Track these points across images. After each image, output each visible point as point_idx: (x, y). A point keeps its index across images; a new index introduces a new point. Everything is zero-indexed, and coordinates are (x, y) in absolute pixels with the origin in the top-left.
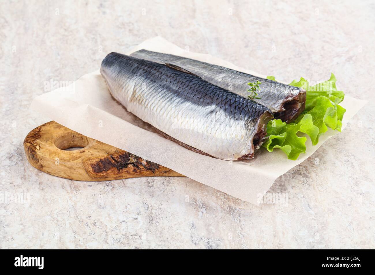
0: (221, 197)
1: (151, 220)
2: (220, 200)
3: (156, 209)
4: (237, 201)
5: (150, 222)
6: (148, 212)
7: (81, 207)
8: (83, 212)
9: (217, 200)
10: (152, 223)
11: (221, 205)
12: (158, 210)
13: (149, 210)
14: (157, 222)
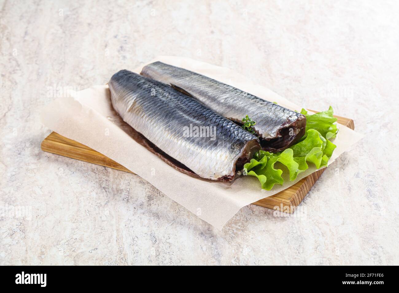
0: (230, 232)
1: (157, 255)
2: (228, 236)
3: (163, 243)
4: (246, 237)
5: (156, 257)
6: (156, 245)
7: (88, 238)
8: (89, 243)
9: (225, 235)
10: (158, 258)
11: (229, 241)
12: (165, 243)
13: (156, 243)
14: (164, 257)
